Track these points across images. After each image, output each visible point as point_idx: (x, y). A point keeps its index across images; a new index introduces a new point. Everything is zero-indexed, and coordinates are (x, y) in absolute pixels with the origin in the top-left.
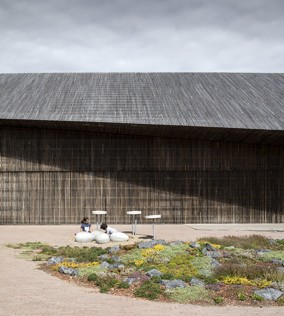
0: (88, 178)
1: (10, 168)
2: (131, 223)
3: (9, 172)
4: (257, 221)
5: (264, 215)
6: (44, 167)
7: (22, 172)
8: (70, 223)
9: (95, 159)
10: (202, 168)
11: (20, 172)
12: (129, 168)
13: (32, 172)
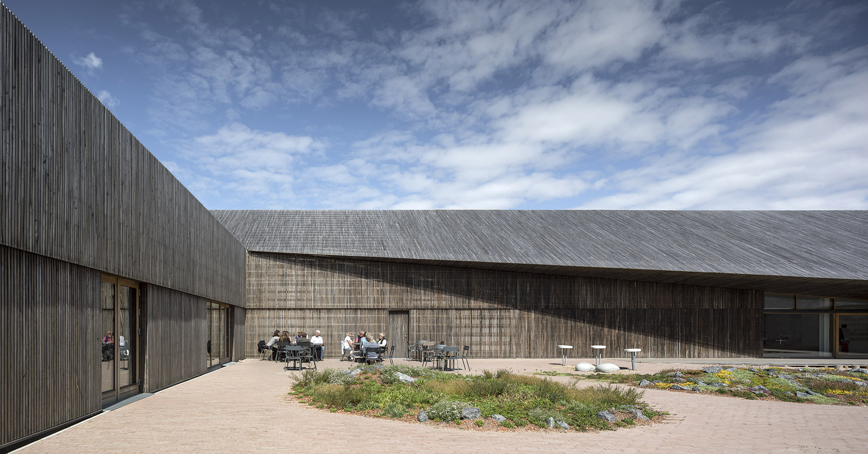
0: (515, 313)
1: (441, 305)
2: (594, 357)
3: (439, 309)
4: (672, 354)
5: (678, 346)
6: (473, 304)
7: (452, 309)
8: (497, 357)
9: (520, 298)
10: (621, 306)
11: (450, 309)
12: (553, 306)
13: (461, 309)
